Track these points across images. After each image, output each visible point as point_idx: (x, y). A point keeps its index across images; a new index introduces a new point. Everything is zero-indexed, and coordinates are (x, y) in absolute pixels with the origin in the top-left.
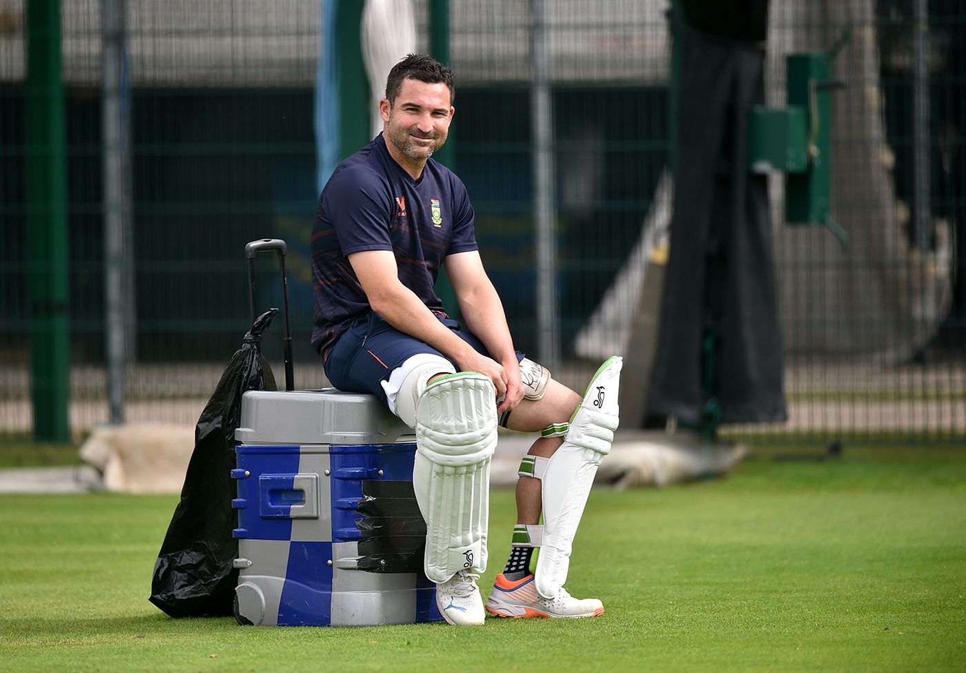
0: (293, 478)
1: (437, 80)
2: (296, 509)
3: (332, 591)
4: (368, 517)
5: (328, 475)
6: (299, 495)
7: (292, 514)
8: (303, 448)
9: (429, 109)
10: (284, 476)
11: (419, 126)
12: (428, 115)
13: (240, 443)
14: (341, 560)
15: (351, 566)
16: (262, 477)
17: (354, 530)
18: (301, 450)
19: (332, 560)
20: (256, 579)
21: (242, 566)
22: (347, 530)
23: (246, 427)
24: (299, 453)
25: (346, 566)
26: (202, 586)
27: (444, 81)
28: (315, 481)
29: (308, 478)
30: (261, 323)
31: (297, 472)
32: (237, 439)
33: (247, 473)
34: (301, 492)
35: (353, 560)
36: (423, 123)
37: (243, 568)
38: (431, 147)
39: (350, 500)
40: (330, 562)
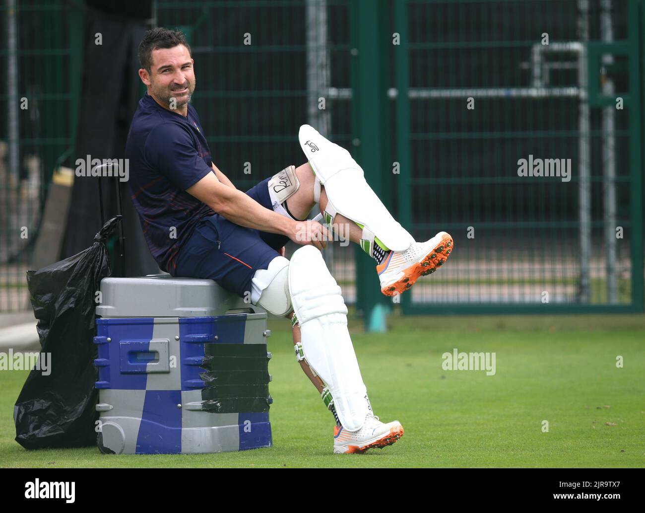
0: (149, 343)
1: (175, 44)
2: (151, 366)
3: (181, 427)
4: (208, 371)
5: (177, 340)
6: (153, 355)
7: (148, 369)
8: (156, 320)
9: (178, 66)
10: (141, 341)
11: (176, 81)
12: (179, 70)
13: (100, 317)
14: (189, 404)
15: (197, 408)
16: (122, 342)
17: (199, 381)
18: (155, 322)
19: (181, 404)
20: (117, 419)
21: (104, 409)
22: (194, 381)
23: (105, 305)
24: (153, 324)
25: (193, 408)
26: (58, 427)
27: (181, 43)
28: (167, 344)
29: (161, 343)
30: (109, 227)
31: (151, 338)
32: (98, 313)
33: (109, 339)
34: (155, 353)
35: (198, 404)
36: (177, 78)
37: (105, 411)
38: (189, 94)
39: (196, 359)
40: (179, 405)
